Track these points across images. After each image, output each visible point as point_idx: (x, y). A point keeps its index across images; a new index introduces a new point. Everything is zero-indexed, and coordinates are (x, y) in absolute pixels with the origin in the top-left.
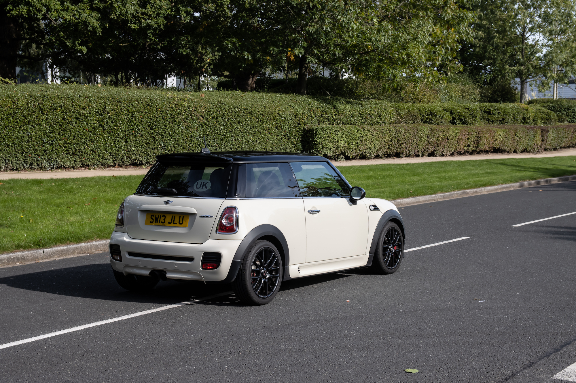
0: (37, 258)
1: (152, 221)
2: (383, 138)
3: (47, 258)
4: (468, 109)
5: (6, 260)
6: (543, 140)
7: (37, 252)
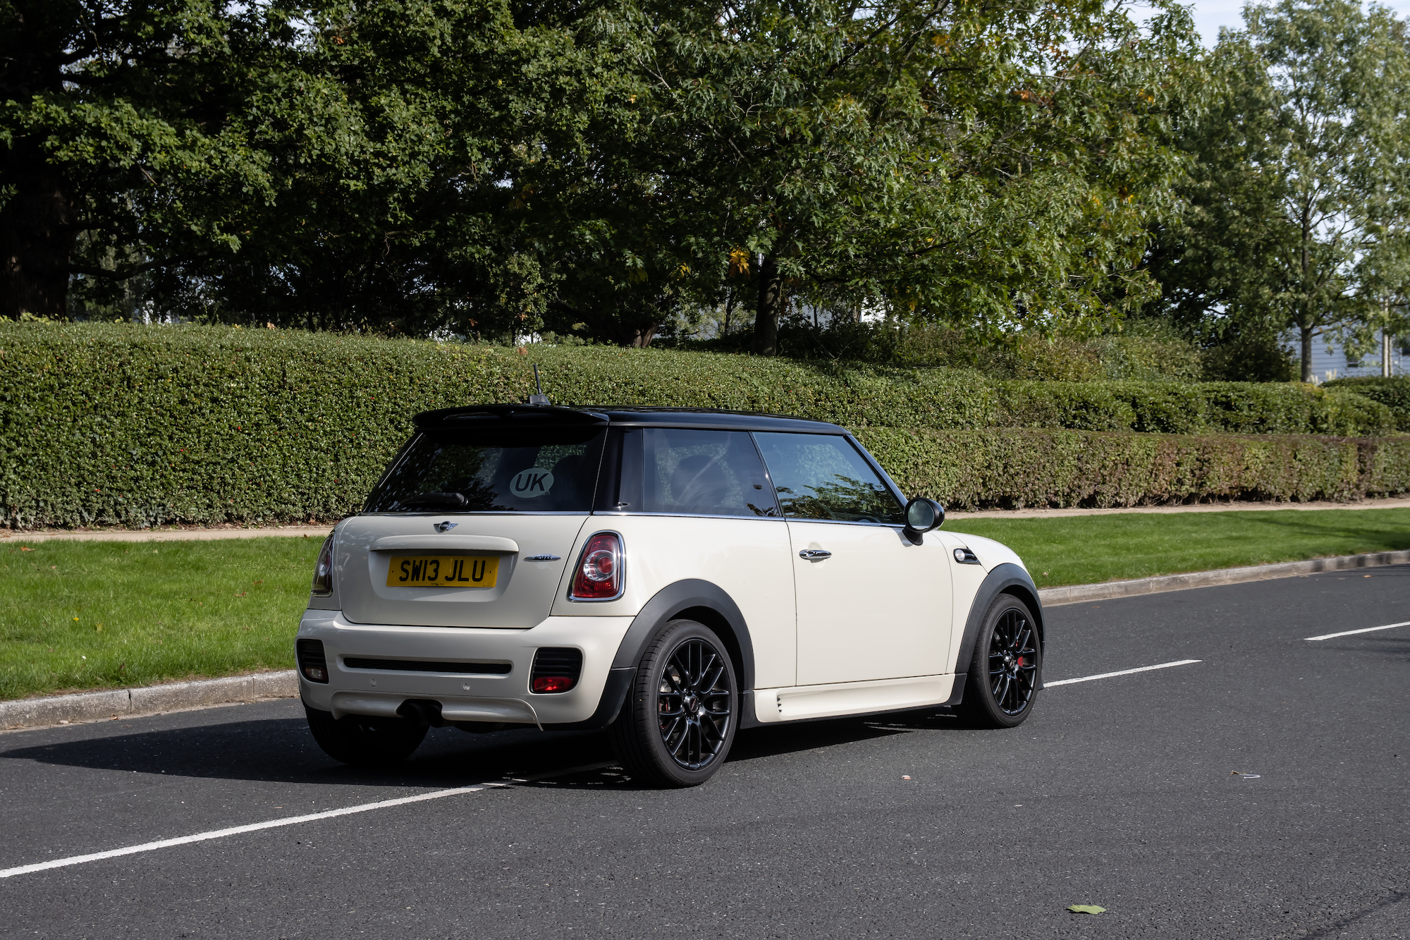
0: (113, 711)
1: (404, 575)
2: (969, 459)
3: (138, 710)
4: (1176, 394)
5: (34, 714)
6: (1362, 472)
7: (113, 695)
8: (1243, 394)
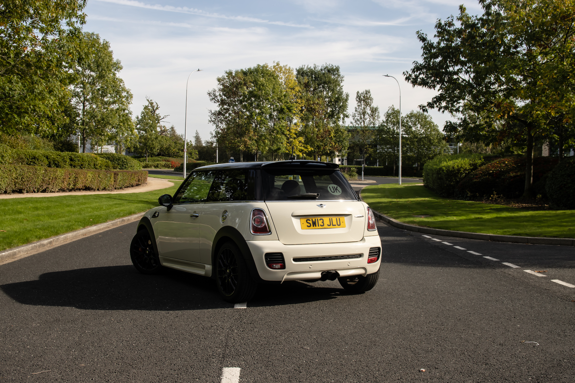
1: (309, 225)
6: (115, 181)
8: (76, 156)
